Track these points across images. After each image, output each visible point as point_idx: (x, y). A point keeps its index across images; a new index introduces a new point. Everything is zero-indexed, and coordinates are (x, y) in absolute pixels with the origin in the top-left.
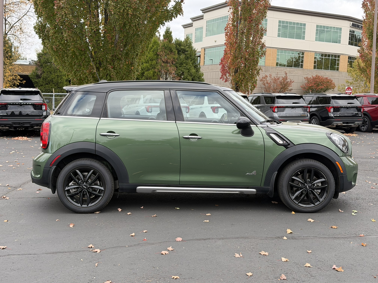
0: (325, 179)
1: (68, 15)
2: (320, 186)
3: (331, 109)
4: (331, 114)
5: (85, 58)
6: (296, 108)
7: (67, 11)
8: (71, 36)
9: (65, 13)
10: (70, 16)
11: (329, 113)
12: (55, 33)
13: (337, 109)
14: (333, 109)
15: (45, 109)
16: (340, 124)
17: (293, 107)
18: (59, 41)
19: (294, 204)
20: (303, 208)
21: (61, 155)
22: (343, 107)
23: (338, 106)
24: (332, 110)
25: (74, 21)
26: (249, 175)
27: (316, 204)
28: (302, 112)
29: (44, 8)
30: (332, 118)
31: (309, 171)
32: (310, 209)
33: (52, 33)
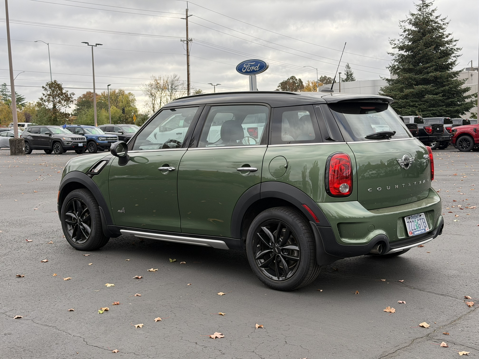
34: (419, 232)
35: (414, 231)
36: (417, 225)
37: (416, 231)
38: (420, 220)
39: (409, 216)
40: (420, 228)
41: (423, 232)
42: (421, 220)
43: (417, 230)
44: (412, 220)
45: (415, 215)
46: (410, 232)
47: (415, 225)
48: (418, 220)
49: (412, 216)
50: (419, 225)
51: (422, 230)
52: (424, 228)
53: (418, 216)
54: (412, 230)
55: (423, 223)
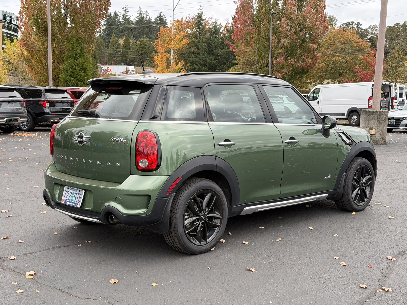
2: (367, 183)
3: (47, 103)
4: (46, 109)
6: (13, 103)
11: (45, 108)
13: (52, 104)
14: (48, 103)
16: (53, 121)
17: (9, 102)
21: (182, 177)
22: (59, 101)
23: (54, 101)
24: (48, 105)
26: (326, 179)
28: (20, 107)
30: (48, 113)
34: (70, 204)
35: (68, 200)
36: (73, 197)
37: (68, 202)
38: (77, 195)
39: (69, 186)
40: (74, 201)
41: (74, 205)
42: (79, 195)
43: (70, 201)
44: (71, 191)
45: (74, 188)
46: (64, 200)
47: (71, 196)
48: (76, 193)
49: (71, 187)
50: (75, 199)
51: (74, 203)
52: (77, 203)
53: (78, 191)
54: (66, 199)
55: (80, 198)
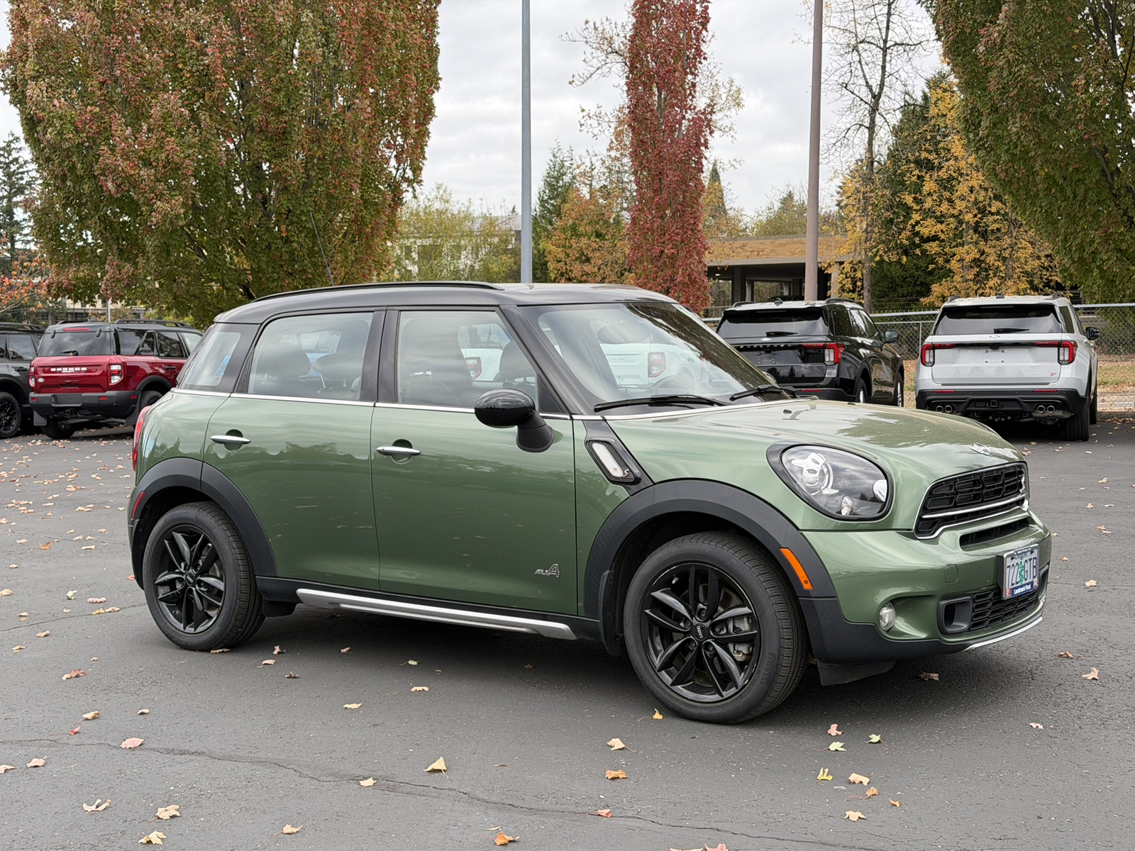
0: (750, 608)
1: (1016, 66)
2: (745, 632)
5: (1086, 191)
7: (1012, 54)
8: (1031, 127)
9: (1008, 61)
10: (1021, 69)
12: (995, 125)
15: (832, 359)
18: (1007, 151)
19: (659, 686)
20: (686, 704)
21: (144, 492)
25: (1037, 82)
26: (540, 575)
27: (726, 694)
29: (959, 55)
31: (702, 576)
32: (705, 708)
33: (987, 128)
